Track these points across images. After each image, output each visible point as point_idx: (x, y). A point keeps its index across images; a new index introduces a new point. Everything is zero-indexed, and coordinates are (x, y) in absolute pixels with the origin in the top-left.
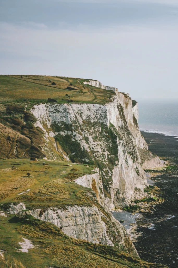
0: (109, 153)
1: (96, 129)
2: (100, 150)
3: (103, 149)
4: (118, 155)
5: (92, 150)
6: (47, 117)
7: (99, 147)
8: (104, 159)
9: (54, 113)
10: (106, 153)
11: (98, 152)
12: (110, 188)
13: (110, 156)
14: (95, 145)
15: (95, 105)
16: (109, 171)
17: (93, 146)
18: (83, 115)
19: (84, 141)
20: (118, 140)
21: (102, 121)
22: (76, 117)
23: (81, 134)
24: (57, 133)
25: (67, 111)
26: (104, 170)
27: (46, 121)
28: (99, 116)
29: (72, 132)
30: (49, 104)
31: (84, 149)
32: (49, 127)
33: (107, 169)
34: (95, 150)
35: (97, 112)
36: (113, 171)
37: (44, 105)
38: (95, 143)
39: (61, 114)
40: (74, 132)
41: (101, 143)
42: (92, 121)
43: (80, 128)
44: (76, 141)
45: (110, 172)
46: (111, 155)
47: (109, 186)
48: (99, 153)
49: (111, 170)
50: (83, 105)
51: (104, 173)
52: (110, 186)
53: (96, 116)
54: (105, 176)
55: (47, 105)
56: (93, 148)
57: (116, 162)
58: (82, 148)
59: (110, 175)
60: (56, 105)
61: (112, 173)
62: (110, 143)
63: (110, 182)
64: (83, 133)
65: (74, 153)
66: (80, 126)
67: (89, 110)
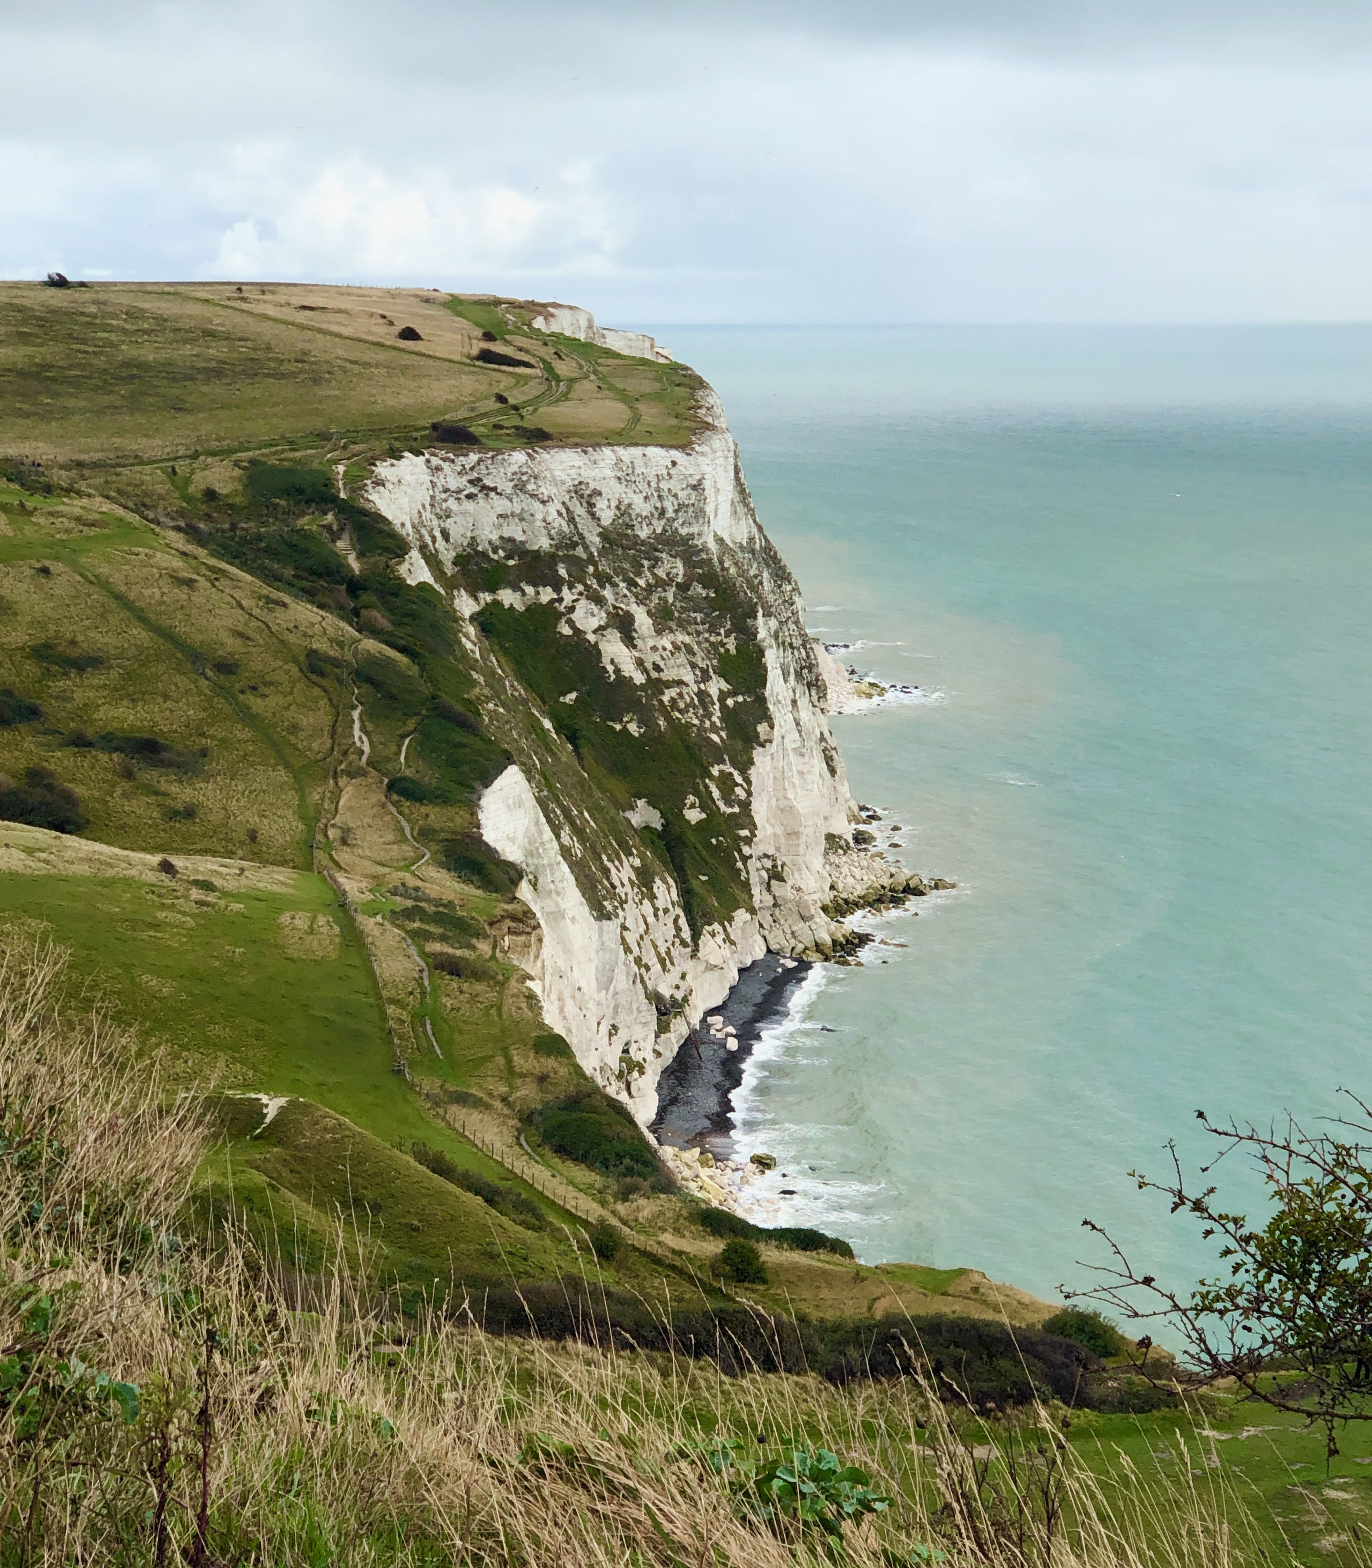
0: (725, 686)
1: (661, 572)
2: (688, 676)
3: (701, 669)
4: (767, 693)
5: (654, 675)
6: (435, 522)
7: (682, 658)
8: (709, 715)
9: (470, 497)
10: (716, 686)
11: (680, 683)
12: (745, 859)
13: (730, 702)
14: (664, 649)
15: (652, 451)
16: (736, 773)
17: (655, 657)
18: (601, 504)
19: (613, 634)
20: (760, 619)
21: (684, 531)
22: (572, 520)
23: (599, 601)
24: (486, 597)
25: (530, 487)
26: (715, 771)
27: (434, 541)
28: (670, 507)
29: (557, 589)
30: (443, 454)
31: (617, 671)
32: (449, 570)
33: (728, 768)
34: (666, 676)
35: (664, 485)
36: (753, 772)
37: (421, 458)
38: (666, 642)
39: (500, 505)
40: (565, 590)
41: (687, 639)
42: (643, 533)
43: (590, 569)
44: (577, 632)
45: (739, 779)
46: (736, 694)
47: (740, 851)
48: (684, 690)
49: (743, 772)
50: (597, 455)
51: (712, 786)
52: (746, 851)
53: (656, 508)
54: (721, 804)
55: (435, 461)
56: (657, 668)
57: (762, 729)
58: (610, 668)
59: (743, 795)
60: (474, 457)
61: (748, 782)
62: (727, 634)
63: (745, 833)
64: (607, 593)
65: (573, 696)
66: (591, 560)
67: (626, 478)
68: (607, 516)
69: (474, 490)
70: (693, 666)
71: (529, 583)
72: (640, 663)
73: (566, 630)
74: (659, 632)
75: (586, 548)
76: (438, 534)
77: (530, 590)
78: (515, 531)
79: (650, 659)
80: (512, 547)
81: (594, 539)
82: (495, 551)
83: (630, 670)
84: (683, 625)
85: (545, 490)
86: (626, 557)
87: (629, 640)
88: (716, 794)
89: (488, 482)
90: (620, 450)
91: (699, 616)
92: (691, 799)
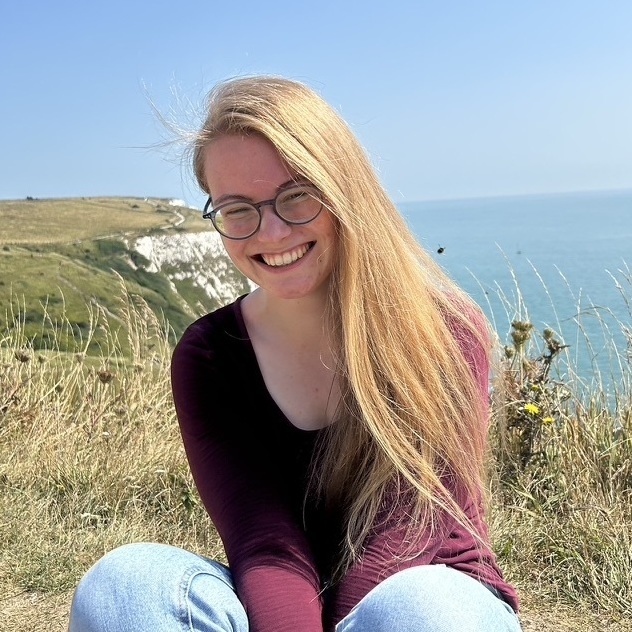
1: (220, 267)
14: (224, 288)
18: (202, 248)
19: (209, 285)
22: (194, 252)
23: (204, 276)
25: (181, 244)
29: (192, 273)
30: (155, 236)
32: (160, 269)
37: (150, 238)
39: (174, 249)
40: (195, 273)
41: (230, 285)
42: (214, 256)
43: (201, 267)
44: (199, 285)
50: (200, 234)
55: (153, 238)
56: (222, 294)
58: (210, 295)
60: (164, 237)
66: (201, 264)
68: (204, 252)
69: (166, 246)
71: (184, 272)
72: (218, 293)
74: (222, 284)
75: (199, 261)
78: (179, 256)
79: (220, 291)
80: (178, 262)
81: (201, 259)
82: (173, 263)
83: (215, 295)
84: (229, 281)
85: (186, 245)
86: (211, 263)
87: (214, 286)
89: (169, 244)
90: (206, 233)
91: (232, 279)
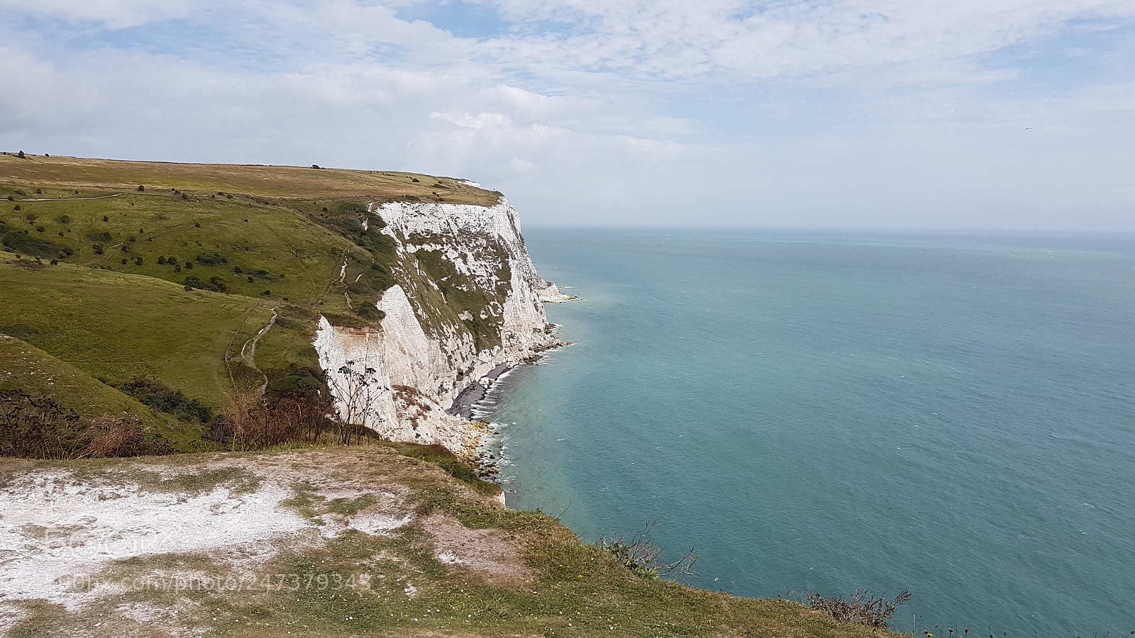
0: (498, 279)
2: (485, 275)
3: (490, 273)
4: (511, 281)
5: (473, 273)
6: (403, 223)
7: (483, 268)
8: (491, 287)
9: (415, 216)
10: (494, 278)
11: (482, 276)
12: (500, 331)
13: (499, 283)
15: (477, 207)
16: (499, 304)
17: (474, 268)
18: (459, 221)
19: (460, 260)
20: (510, 259)
21: (487, 231)
22: (449, 224)
23: (456, 249)
24: (419, 247)
25: (435, 214)
26: (492, 303)
27: (402, 228)
28: (482, 224)
29: (443, 246)
30: (407, 203)
31: (460, 271)
32: (407, 238)
33: (496, 303)
34: (476, 274)
35: (480, 217)
36: (504, 305)
37: (400, 204)
38: (478, 263)
39: (425, 219)
40: (445, 246)
41: (485, 264)
42: (473, 231)
43: (454, 240)
44: (448, 259)
45: (500, 307)
46: (501, 281)
47: (498, 328)
48: (483, 278)
49: (501, 304)
50: (459, 206)
51: (490, 308)
52: (500, 328)
53: (478, 224)
54: (493, 313)
55: (404, 205)
56: (474, 271)
57: (509, 292)
58: (458, 270)
59: (501, 311)
60: (417, 204)
61: (503, 308)
62: (499, 263)
63: (501, 323)
64: (459, 247)
65: (446, 278)
66: (454, 237)
67: (468, 214)
68: (461, 225)
69: (417, 214)
70: (487, 272)
71: (433, 243)
72: (468, 269)
73: (445, 258)
74: (476, 260)
75: (453, 233)
76: (403, 226)
77: (433, 245)
78: (428, 226)
79: (472, 268)
80: (428, 232)
81: (456, 232)
82: (423, 233)
83: (465, 271)
84: (484, 259)
85: (440, 216)
86: (467, 237)
87: (465, 262)
88: (491, 310)
89: (421, 212)
90: (467, 206)
91: (490, 257)
92: (482, 312)
